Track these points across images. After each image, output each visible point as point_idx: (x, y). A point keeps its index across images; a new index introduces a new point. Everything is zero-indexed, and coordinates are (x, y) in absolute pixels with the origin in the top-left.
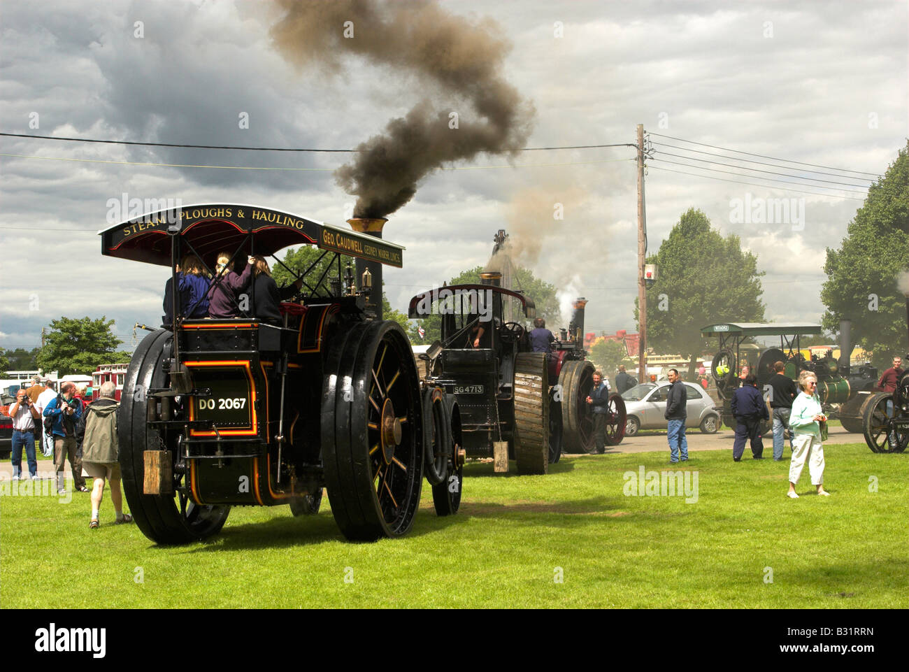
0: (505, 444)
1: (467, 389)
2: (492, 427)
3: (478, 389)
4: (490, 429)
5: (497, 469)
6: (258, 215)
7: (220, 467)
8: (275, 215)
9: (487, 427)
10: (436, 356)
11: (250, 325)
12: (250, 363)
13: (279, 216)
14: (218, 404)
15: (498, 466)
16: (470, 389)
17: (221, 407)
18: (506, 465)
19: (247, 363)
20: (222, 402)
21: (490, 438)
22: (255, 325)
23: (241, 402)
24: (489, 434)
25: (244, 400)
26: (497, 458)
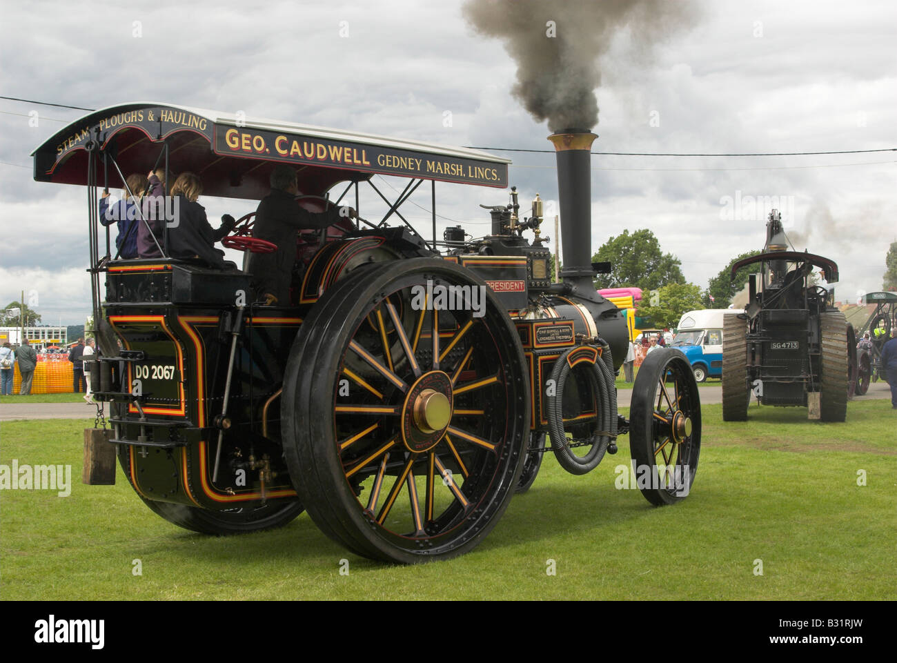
0: (818, 395)
1: (784, 345)
2: (807, 379)
3: (793, 345)
4: (805, 381)
5: (810, 417)
6: (166, 116)
7: (144, 456)
8: (181, 114)
9: (802, 379)
10: (755, 315)
11: (162, 266)
12: (165, 318)
13: (184, 114)
14: (152, 372)
15: (811, 413)
16: (787, 345)
17: (154, 377)
18: (819, 414)
19: (161, 319)
20: (154, 369)
21: (805, 389)
22: (169, 266)
23: (170, 371)
24: (805, 385)
25: (172, 368)
26: (811, 406)
